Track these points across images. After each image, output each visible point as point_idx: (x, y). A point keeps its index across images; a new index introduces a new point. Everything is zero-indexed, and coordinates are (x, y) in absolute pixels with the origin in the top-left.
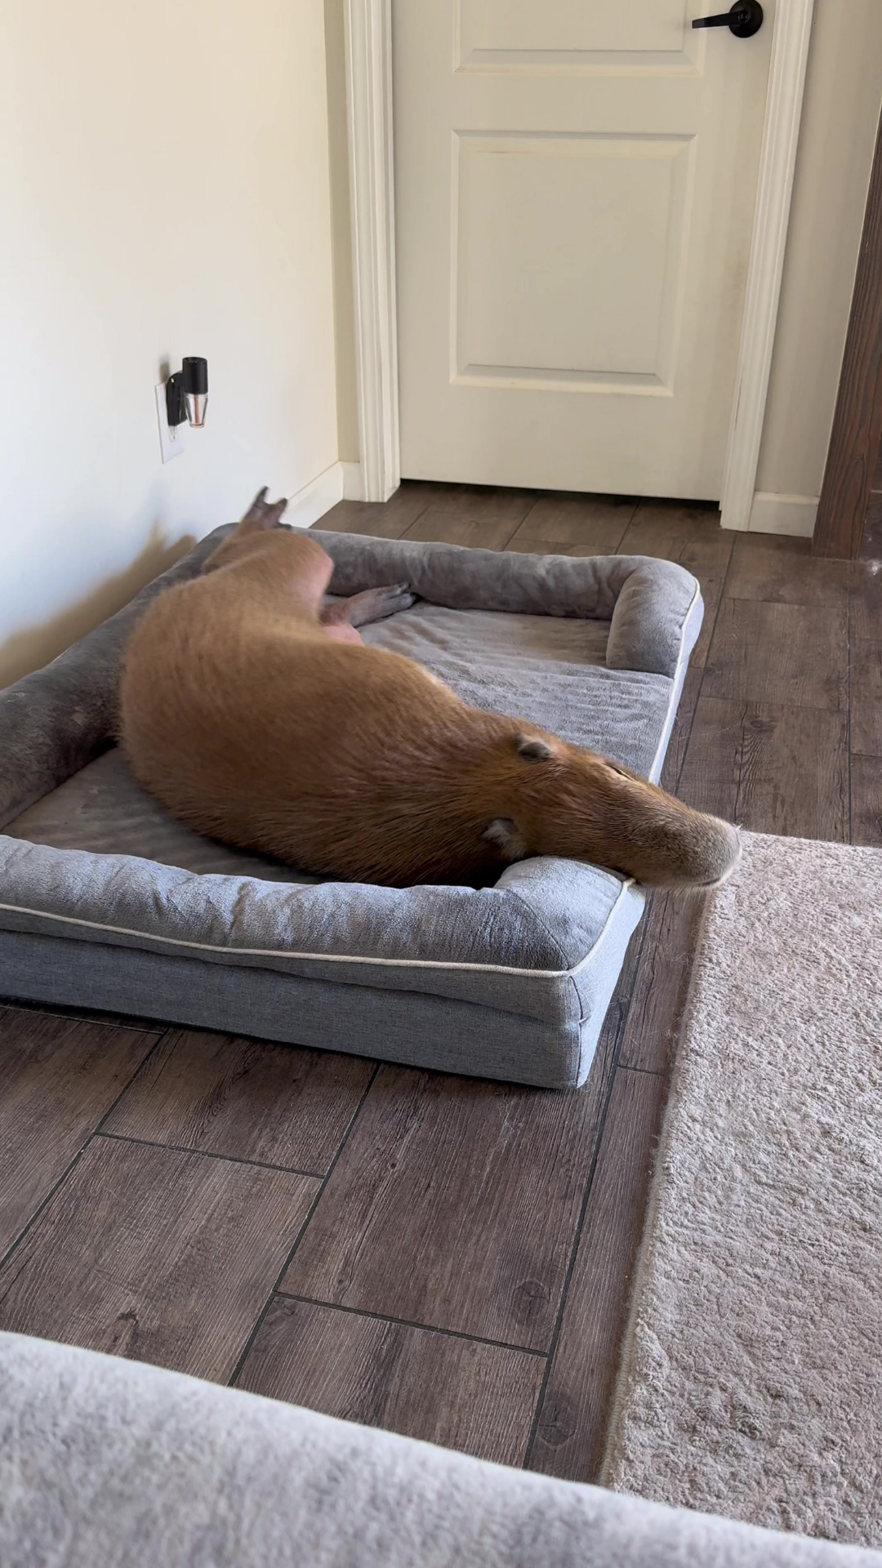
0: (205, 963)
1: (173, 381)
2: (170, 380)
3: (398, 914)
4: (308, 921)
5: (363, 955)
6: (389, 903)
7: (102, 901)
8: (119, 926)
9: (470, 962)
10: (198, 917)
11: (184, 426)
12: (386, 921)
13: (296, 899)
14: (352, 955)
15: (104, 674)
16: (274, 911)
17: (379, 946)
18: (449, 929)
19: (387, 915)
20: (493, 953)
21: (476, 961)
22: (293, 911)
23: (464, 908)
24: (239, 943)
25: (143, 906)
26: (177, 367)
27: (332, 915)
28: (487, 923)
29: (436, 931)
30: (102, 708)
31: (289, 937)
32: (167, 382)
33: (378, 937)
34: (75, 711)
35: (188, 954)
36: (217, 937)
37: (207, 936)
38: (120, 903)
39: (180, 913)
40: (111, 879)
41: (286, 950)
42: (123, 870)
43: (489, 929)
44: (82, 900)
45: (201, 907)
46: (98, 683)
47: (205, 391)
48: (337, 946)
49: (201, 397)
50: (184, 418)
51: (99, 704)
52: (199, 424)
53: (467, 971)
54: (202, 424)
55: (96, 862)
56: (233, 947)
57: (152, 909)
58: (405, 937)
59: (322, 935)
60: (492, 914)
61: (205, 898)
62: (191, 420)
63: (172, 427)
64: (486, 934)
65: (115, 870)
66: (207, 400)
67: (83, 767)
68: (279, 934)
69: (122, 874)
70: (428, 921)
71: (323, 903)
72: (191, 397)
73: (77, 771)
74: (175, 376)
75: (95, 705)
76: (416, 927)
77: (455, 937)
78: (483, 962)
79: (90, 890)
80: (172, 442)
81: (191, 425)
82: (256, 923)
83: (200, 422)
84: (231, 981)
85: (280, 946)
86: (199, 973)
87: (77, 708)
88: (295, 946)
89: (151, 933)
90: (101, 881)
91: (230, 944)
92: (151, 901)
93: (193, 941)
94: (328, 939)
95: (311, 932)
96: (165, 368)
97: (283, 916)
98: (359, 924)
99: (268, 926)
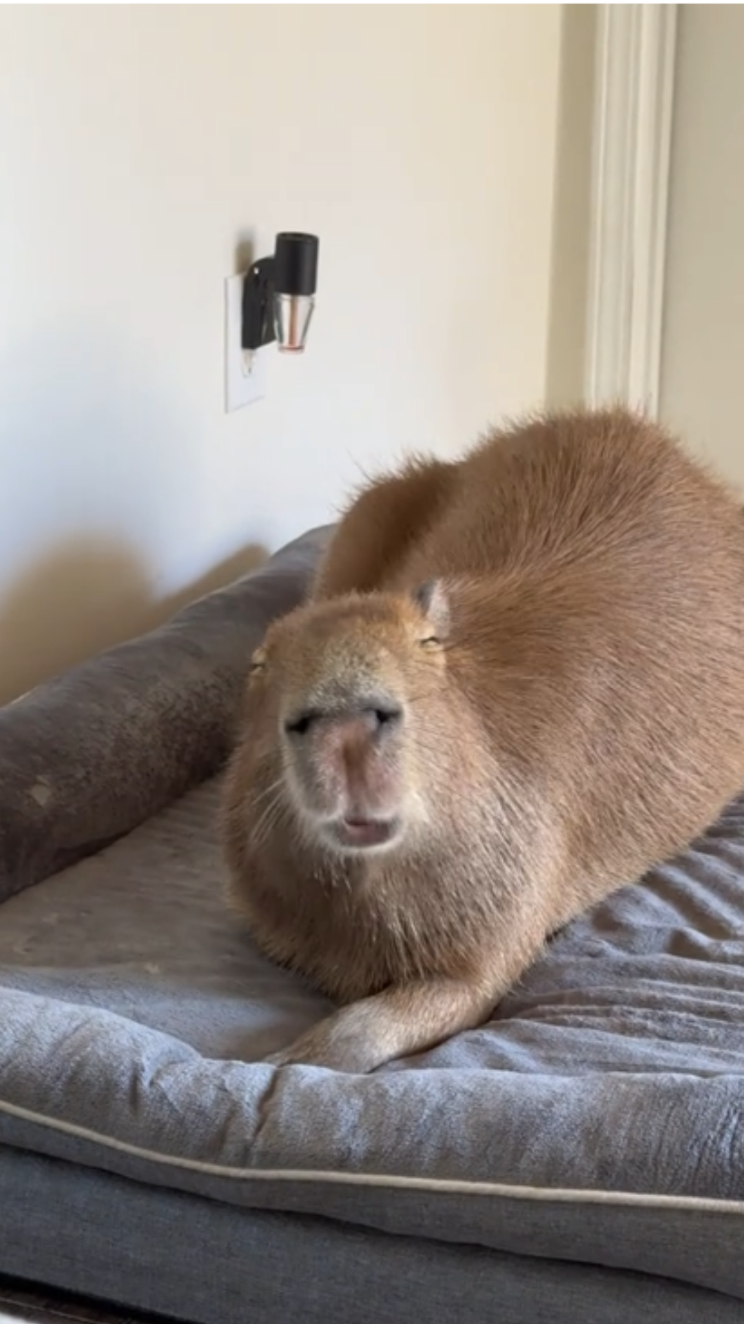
0: (207, 1200)
1: (256, 271)
2: (252, 270)
3: (561, 1110)
4: (396, 1119)
5: (495, 1179)
6: (544, 1094)
7: (43, 1071)
8: (67, 1119)
9: (693, 1194)
10: (201, 1112)
11: (269, 351)
12: (538, 1121)
13: (373, 1085)
14: (474, 1180)
15: (95, 726)
16: (334, 1104)
17: (523, 1164)
18: (654, 1134)
19: (540, 1111)
20: (736, 1178)
21: (703, 1193)
22: (367, 1103)
23: (682, 1102)
24: (271, 1159)
25: (110, 1086)
26: (266, 249)
27: (440, 1111)
28: (724, 1126)
29: (630, 1139)
30: (84, 784)
31: (359, 1145)
32: (245, 273)
33: (521, 1148)
34: (36, 782)
35: (178, 1182)
36: (230, 1148)
37: (214, 1148)
38: (72, 1080)
39: (170, 1104)
40: (65, 1037)
41: (353, 1170)
42: (88, 1026)
43: (728, 1136)
44: (10, 1066)
45: (209, 1096)
46: (81, 740)
47: (311, 289)
48: (446, 1164)
49: (303, 301)
50: (270, 338)
51: (80, 774)
52: (297, 348)
53: (688, 1212)
54: (301, 348)
55: (44, 1008)
56: (262, 1166)
57: (122, 1095)
58: (572, 1149)
59: (420, 1143)
60: (735, 1112)
61: (216, 1082)
62: (281, 340)
63: (248, 351)
64: (724, 1146)
65: (74, 1025)
66: (312, 306)
67: (37, 881)
68: (343, 1139)
69: (83, 1031)
70: (616, 1124)
71: (422, 1091)
72: (285, 301)
73: (23, 888)
74: (263, 263)
75: (71, 776)
76: (593, 1134)
77: (665, 1150)
78: (716, 1195)
79: (26, 1050)
80: (245, 376)
81: (282, 349)
82: (300, 1122)
83: (297, 344)
84: (251, 1233)
85: (342, 1163)
86: (197, 1218)
87: (40, 778)
88: (371, 1162)
89: (119, 1138)
90: (47, 1037)
91: (254, 1161)
92: (125, 1081)
93: (186, 1156)
94: (429, 1152)
95: (401, 1138)
96: (244, 249)
97: (350, 1112)
98: (488, 1126)
99: (323, 1127)
